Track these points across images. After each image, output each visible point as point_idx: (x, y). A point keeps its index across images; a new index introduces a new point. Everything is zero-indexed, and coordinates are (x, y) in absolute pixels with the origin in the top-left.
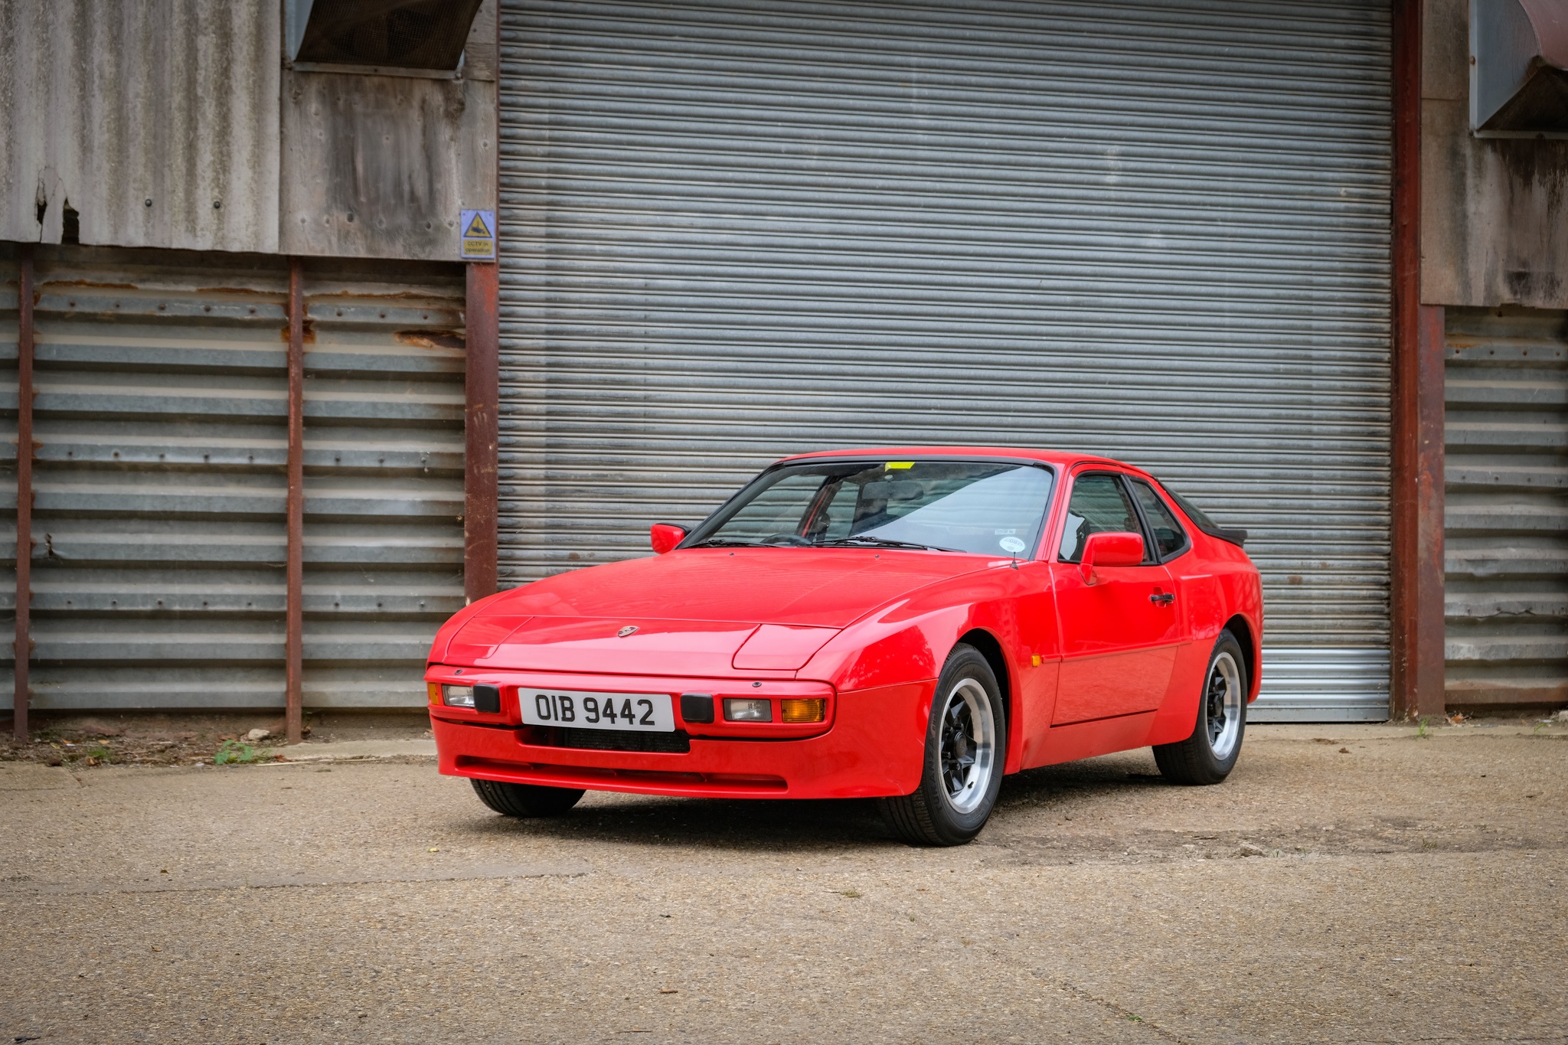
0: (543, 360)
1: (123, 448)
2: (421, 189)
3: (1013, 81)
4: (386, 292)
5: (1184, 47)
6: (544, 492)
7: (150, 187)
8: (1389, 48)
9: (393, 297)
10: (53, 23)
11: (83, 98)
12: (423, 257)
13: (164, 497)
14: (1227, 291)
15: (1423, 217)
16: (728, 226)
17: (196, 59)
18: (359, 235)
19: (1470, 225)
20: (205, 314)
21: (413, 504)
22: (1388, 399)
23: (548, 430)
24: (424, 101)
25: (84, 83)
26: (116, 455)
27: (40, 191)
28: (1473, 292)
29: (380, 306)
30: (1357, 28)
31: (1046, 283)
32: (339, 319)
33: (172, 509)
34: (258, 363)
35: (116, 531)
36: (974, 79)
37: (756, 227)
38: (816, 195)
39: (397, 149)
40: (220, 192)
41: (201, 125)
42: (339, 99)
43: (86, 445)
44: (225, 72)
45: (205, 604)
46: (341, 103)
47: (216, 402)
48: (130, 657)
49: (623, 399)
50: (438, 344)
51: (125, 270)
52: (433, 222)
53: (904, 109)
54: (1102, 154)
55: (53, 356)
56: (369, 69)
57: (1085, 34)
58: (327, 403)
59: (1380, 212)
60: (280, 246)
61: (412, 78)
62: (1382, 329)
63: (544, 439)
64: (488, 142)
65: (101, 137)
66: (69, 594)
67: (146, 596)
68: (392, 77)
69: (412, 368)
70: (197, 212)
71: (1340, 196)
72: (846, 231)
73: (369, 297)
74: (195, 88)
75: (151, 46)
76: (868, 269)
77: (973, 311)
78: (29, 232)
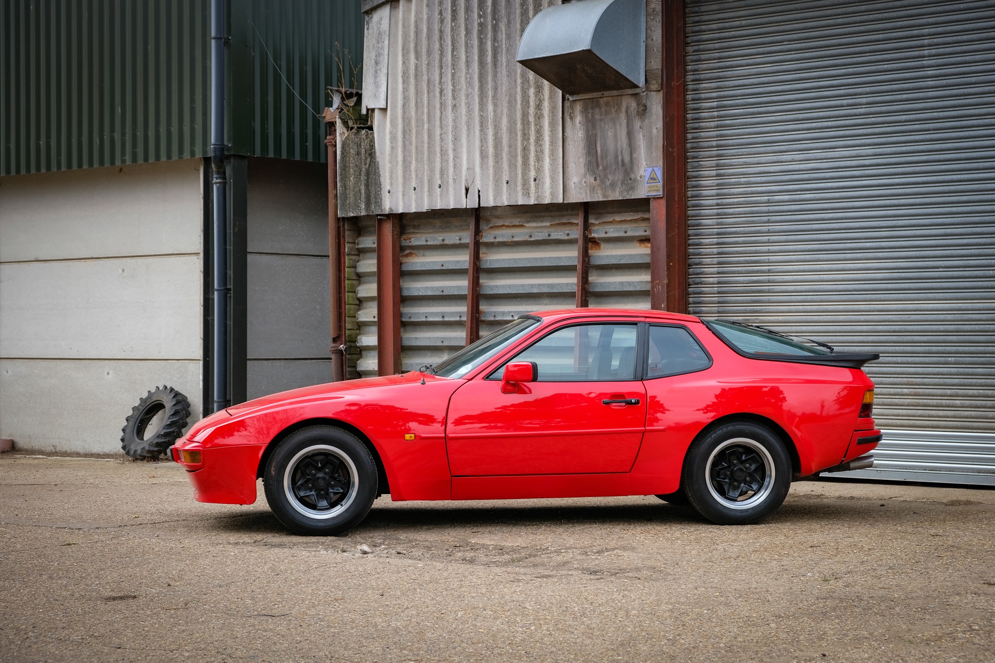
0: (715, 251)
1: (515, 312)
2: (627, 159)
4: (632, 218)
7: (508, 174)
12: (628, 197)
17: (528, 102)
18: (599, 188)
20: (548, 238)
23: (719, 293)
24: (627, 108)
25: (482, 123)
26: (512, 316)
27: (466, 181)
29: (624, 226)
32: (606, 236)
36: (963, 38)
38: (865, 131)
39: (615, 137)
42: (589, 113)
43: (500, 311)
46: (590, 115)
47: (553, 285)
49: (757, 272)
51: (519, 217)
52: (633, 176)
53: (919, 66)
56: (599, 94)
60: (565, 199)
61: (621, 95)
63: (717, 298)
64: (658, 126)
68: (612, 96)
73: (624, 221)
74: (528, 117)
77: (965, 198)
78: (462, 203)
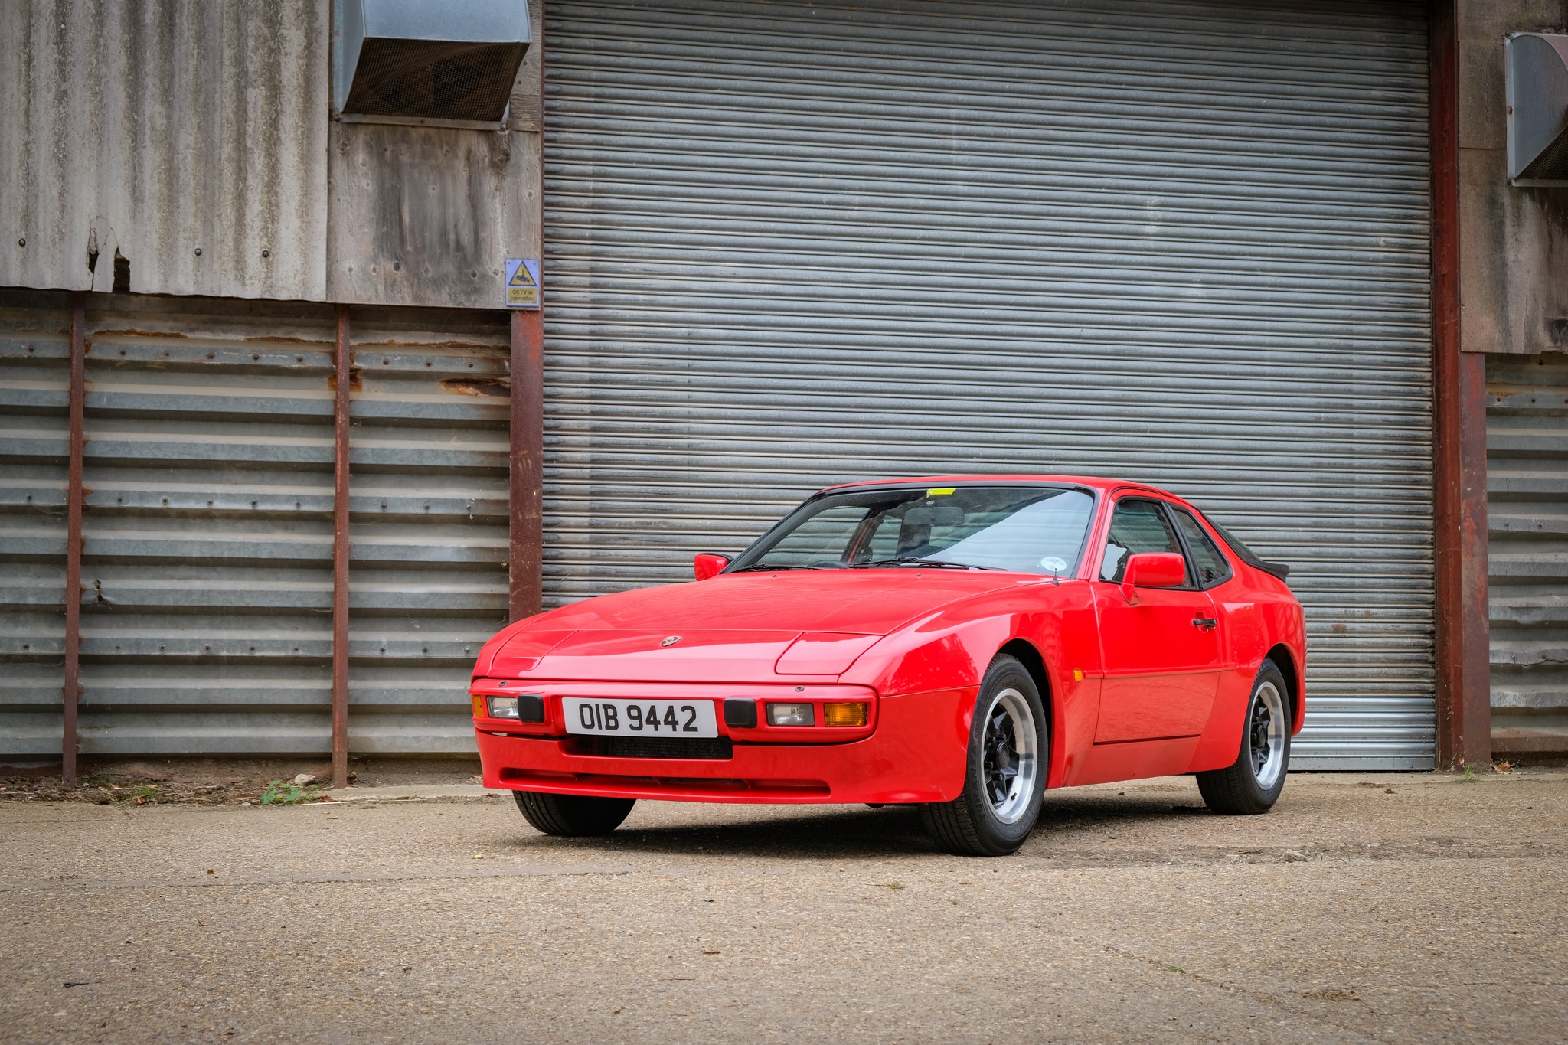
0: (587, 408)
1: (172, 494)
2: (467, 238)
3: (1052, 133)
4: (432, 341)
5: (1222, 99)
6: (588, 540)
7: (200, 236)
8: (1426, 99)
9: (440, 346)
10: (106, 76)
11: (134, 149)
12: (468, 305)
13: (212, 543)
14: (1267, 340)
15: (1462, 265)
16: (770, 276)
17: (245, 111)
18: (405, 283)
19: (1509, 273)
20: (253, 362)
21: (459, 550)
22: (1430, 448)
23: (592, 478)
24: (469, 152)
25: (136, 134)
26: (165, 501)
27: (92, 240)
28: (1513, 339)
29: (426, 355)
30: (1394, 80)
31: (1086, 332)
32: (386, 368)
33: (220, 556)
34: (305, 411)
35: (164, 577)
36: (1013, 131)
37: (798, 277)
38: (858, 245)
39: (443, 199)
40: (268, 241)
41: (250, 176)
42: (385, 150)
43: (135, 492)
44: (274, 123)
45: (252, 649)
46: (388, 154)
47: (264, 449)
48: (178, 702)
49: (666, 447)
50: (483, 392)
51: (175, 320)
52: (479, 270)
53: (944, 161)
54: (1141, 205)
55: (104, 404)
56: (415, 120)
57: (1123, 86)
58: (373, 450)
59: (1420, 262)
60: (327, 295)
61: (458, 129)
62: (1423, 377)
63: (588, 486)
64: (533, 192)
65: (152, 187)
66: (117, 639)
67: (193, 641)
68: (438, 128)
69: (456, 415)
70: (245, 262)
71: (1379, 246)
72: (887, 281)
73: (415, 345)
74: (244, 140)
75: (202, 99)
76: (910, 318)
77: (1015, 360)
78: (80, 280)
